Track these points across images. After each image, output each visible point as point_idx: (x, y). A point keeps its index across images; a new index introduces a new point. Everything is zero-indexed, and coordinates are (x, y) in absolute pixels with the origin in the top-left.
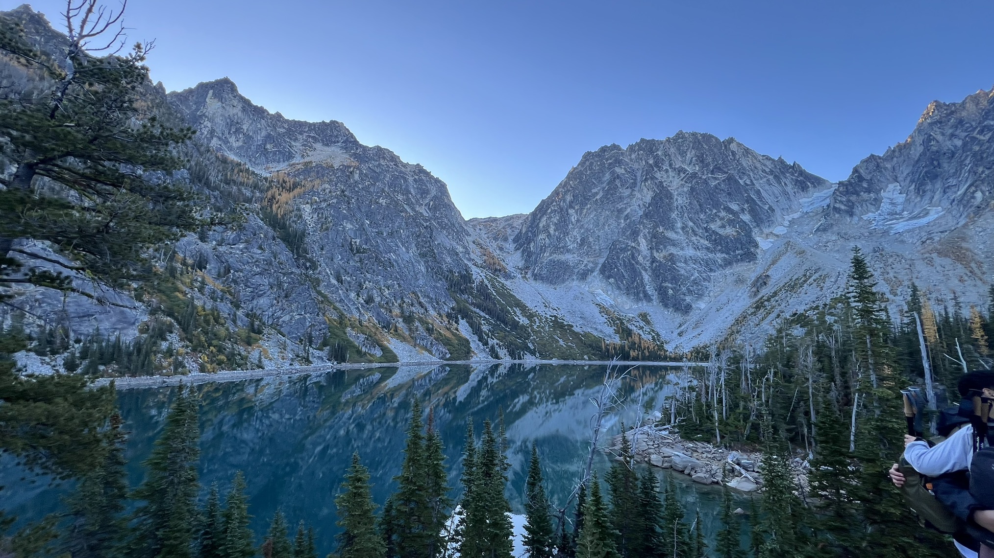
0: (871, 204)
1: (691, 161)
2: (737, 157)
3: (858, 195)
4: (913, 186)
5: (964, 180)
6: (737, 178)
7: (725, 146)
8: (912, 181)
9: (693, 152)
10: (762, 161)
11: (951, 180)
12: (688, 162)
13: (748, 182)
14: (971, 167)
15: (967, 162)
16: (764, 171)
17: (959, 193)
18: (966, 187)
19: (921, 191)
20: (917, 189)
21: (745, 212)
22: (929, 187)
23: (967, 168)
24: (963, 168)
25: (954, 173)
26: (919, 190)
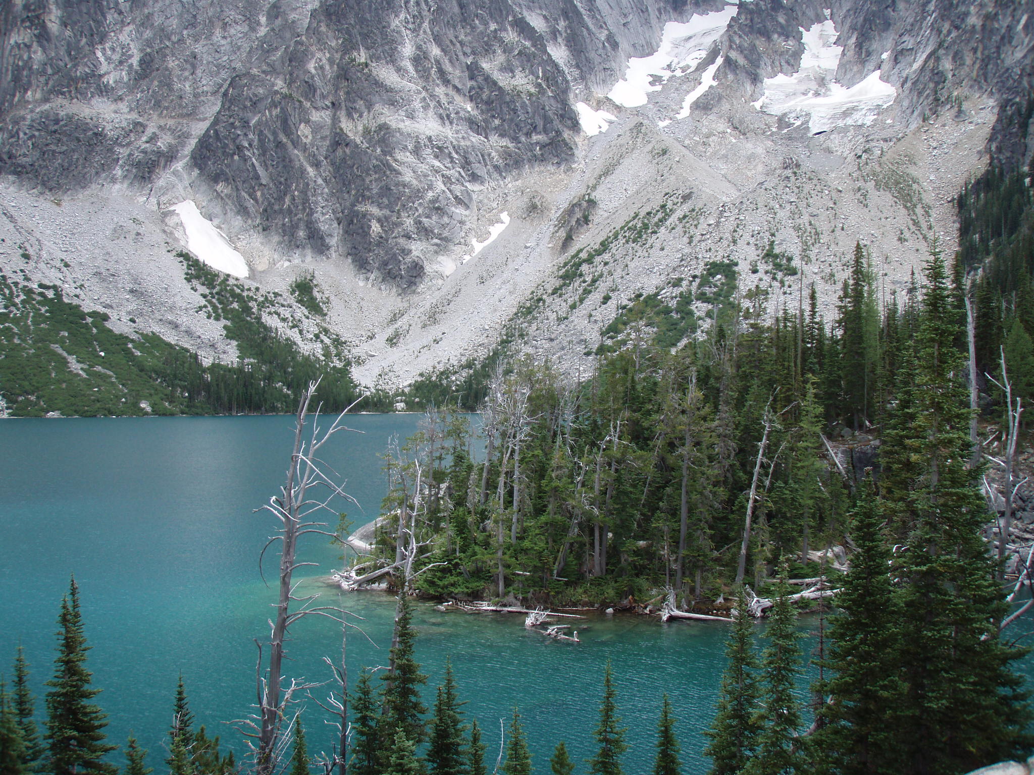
0: (788, 63)
3: (769, 38)
4: (853, 40)
5: (925, 40)
8: (853, 28)
11: (905, 38)
14: (935, 20)
15: (931, 7)
17: (915, 67)
18: (924, 56)
19: (864, 51)
20: (859, 46)
21: (560, 40)
22: (875, 45)
23: (930, 20)
24: (925, 18)
25: (912, 25)
26: (861, 49)
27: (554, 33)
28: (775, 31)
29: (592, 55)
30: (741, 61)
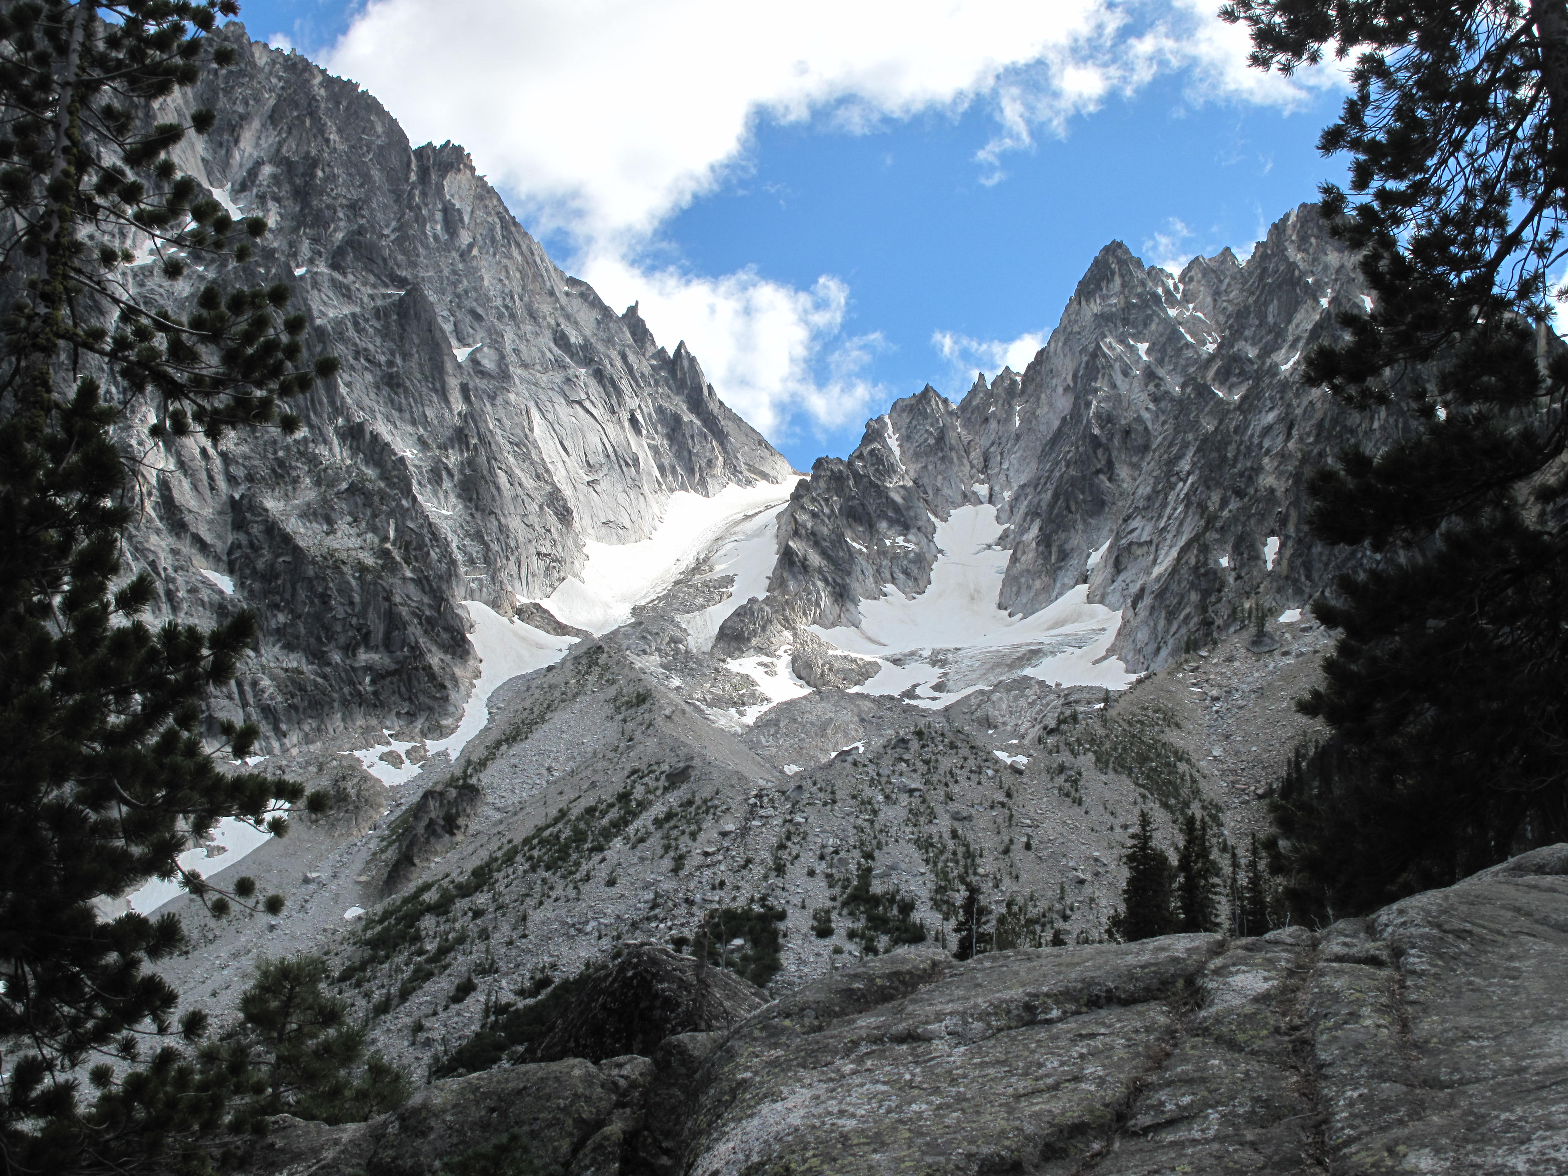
0: (906, 572)
1: (253, 173)
2: (465, 238)
3: (871, 527)
4: (1034, 531)
5: (1174, 524)
6: (448, 328)
7: (424, 173)
8: (1033, 513)
9: (270, 139)
10: (563, 300)
11: (1136, 523)
12: (238, 172)
13: (489, 362)
14: (1193, 489)
15: (1185, 465)
16: (561, 340)
17: (1157, 571)
18: (1174, 553)
19: (1054, 549)
20: (1045, 540)
21: (447, 484)
22: (1076, 540)
23: (1183, 488)
24: (1172, 487)
25: (1149, 498)
26: (1048, 546)
27: (436, 475)
28: (883, 516)
29: (514, 523)
30: (815, 559)
